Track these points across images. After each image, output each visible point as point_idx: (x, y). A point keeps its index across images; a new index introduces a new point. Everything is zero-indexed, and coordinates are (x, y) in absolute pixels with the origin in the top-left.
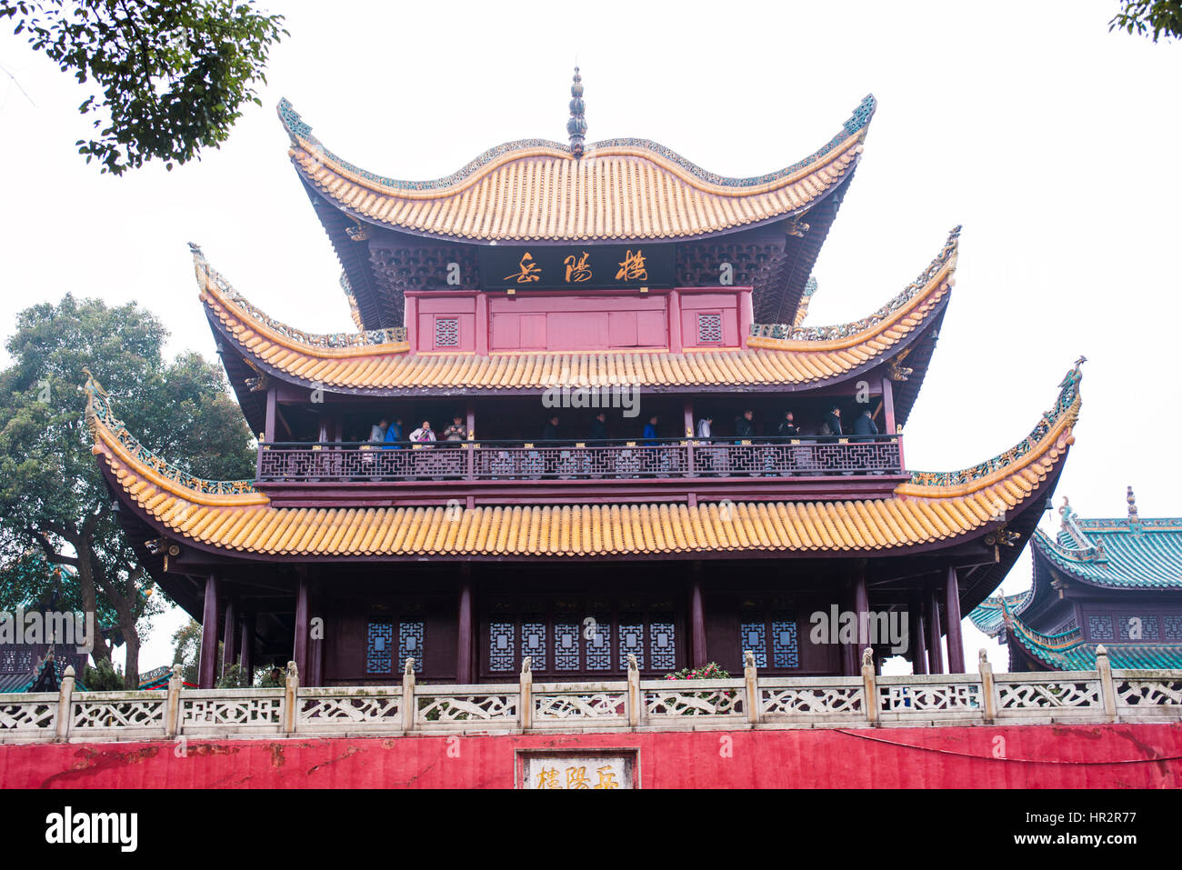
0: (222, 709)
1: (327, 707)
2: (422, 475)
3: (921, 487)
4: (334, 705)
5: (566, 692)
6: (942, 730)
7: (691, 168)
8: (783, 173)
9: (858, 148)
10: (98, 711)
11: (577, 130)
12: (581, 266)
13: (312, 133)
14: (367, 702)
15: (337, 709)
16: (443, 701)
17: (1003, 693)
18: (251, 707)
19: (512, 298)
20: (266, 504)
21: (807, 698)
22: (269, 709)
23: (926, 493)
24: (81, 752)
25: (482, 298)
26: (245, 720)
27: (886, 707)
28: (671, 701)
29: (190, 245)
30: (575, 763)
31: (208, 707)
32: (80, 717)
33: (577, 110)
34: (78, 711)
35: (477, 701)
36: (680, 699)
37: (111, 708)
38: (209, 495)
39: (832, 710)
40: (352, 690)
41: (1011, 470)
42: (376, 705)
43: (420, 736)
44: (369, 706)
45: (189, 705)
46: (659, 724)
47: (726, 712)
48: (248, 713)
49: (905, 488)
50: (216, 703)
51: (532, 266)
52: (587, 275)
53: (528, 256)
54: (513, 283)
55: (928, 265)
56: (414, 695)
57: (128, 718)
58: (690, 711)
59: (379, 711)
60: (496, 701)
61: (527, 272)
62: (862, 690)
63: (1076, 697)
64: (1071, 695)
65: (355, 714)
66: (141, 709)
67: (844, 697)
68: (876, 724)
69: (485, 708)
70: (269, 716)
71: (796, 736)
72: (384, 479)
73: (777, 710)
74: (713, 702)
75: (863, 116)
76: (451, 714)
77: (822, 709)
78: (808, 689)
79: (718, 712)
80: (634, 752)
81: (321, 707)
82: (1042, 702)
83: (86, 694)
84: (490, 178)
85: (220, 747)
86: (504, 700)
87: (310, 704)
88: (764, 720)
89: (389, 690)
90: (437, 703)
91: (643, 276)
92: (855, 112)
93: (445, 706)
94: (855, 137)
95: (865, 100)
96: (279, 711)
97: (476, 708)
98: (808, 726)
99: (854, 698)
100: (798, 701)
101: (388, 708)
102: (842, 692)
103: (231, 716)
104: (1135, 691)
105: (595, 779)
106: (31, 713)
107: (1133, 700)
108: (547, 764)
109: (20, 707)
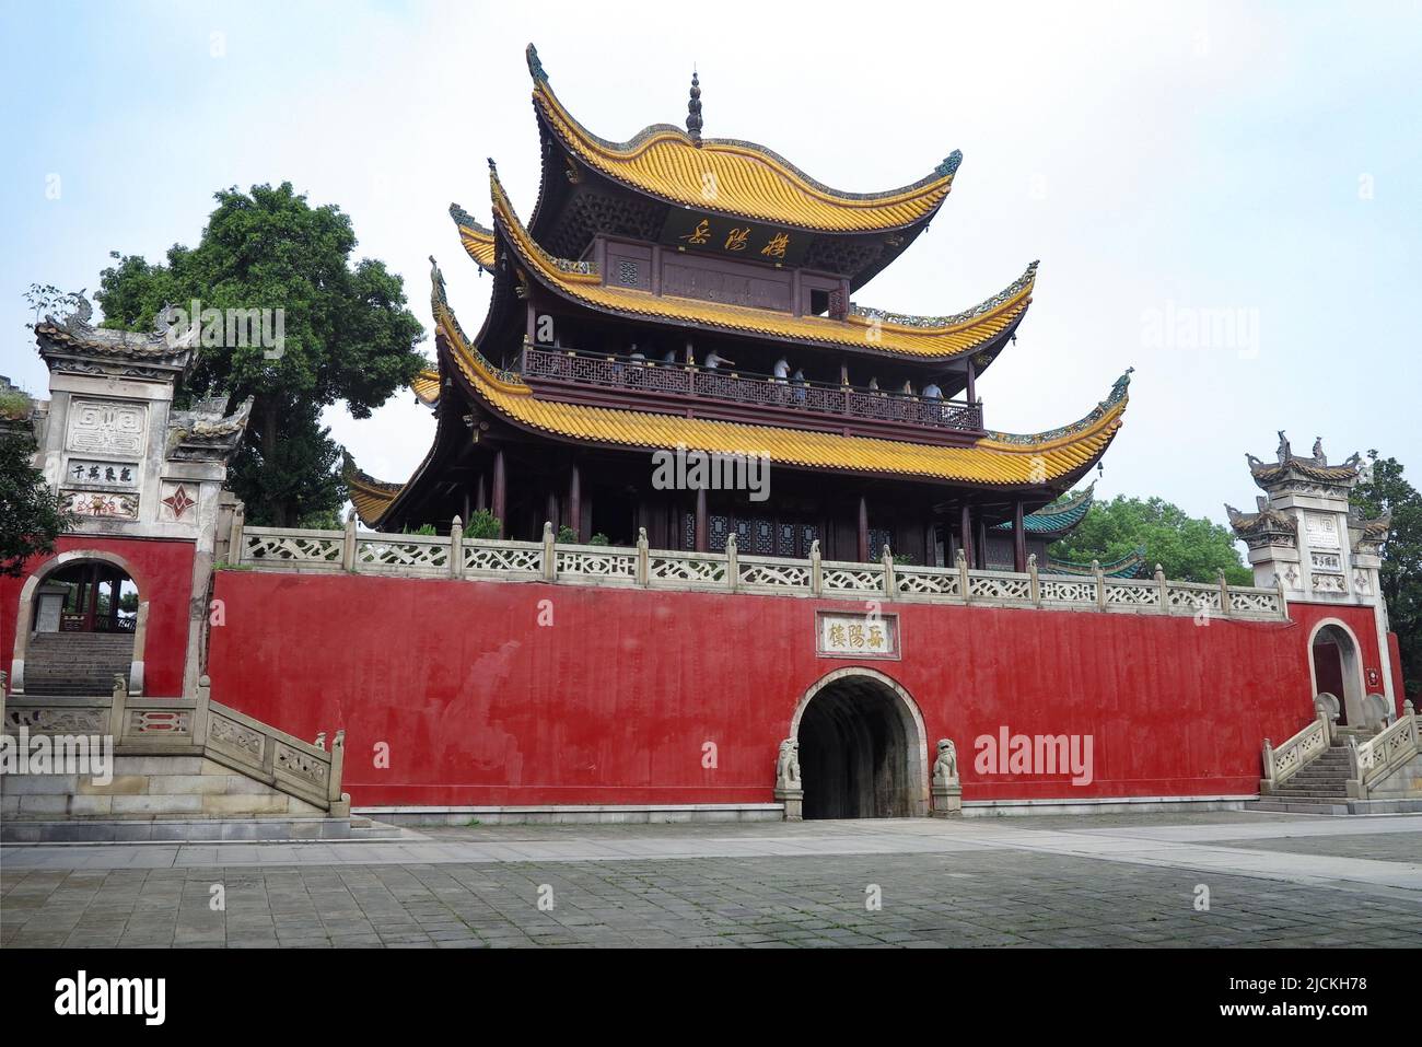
0: (588, 562)
1: (671, 566)
2: (678, 390)
3: (997, 442)
4: (677, 566)
5: (843, 570)
6: (1080, 614)
7: (802, 175)
8: (884, 195)
9: (948, 188)
11: (695, 123)
12: (741, 238)
14: (701, 565)
15: (679, 569)
16: (757, 568)
17: (1108, 591)
18: (612, 562)
19: (681, 254)
20: (529, 395)
21: (997, 586)
22: (626, 564)
23: (1001, 447)
25: (656, 249)
26: (607, 572)
27: (1043, 595)
28: (912, 581)
29: (489, 160)
30: (854, 622)
31: (578, 559)
32: (470, 559)
33: (695, 107)
34: (468, 554)
35: (781, 570)
36: (918, 580)
37: (496, 554)
39: (1012, 595)
40: (691, 555)
41: (1074, 439)
42: (708, 567)
43: (744, 594)
44: (703, 568)
45: (561, 556)
46: (906, 598)
47: (947, 592)
48: (609, 567)
49: (984, 442)
50: (583, 557)
51: (705, 231)
52: (742, 245)
53: (705, 223)
54: (685, 243)
55: (1009, 284)
56: (736, 562)
57: (511, 563)
59: (710, 572)
60: (796, 572)
61: (699, 236)
62: (1028, 583)
63: (1146, 597)
64: (1143, 596)
65: (693, 574)
66: (522, 556)
67: (1019, 587)
68: (1040, 607)
69: (788, 576)
70: (627, 569)
71: (994, 612)
73: (980, 593)
74: (938, 584)
75: (952, 164)
76: (763, 578)
77: (1006, 594)
78: (997, 579)
79: (942, 592)
80: (895, 617)
81: (666, 566)
82: (1128, 598)
83: (475, 541)
84: (651, 151)
86: (801, 571)
87: (659, 563)
88: (971, 599)
89: (719, 557)
90: (754, 570)
91: (781, 254)
92: (945, 161)
93: (759, 572)
94: (946, 179)
95: (955, 153)
96: (635, 566)
97: (780, 576)
98: (1001, 606)
99: (1024, 588)
100: (991, 587)
101: (717, 570)
102: (1017, 583)
103: (597, 567)
104: (1176, 595)
105: (868, 635)
106: (426, 552)
107: (1175, 601)
108: (837, 622)
109: (417, 547)
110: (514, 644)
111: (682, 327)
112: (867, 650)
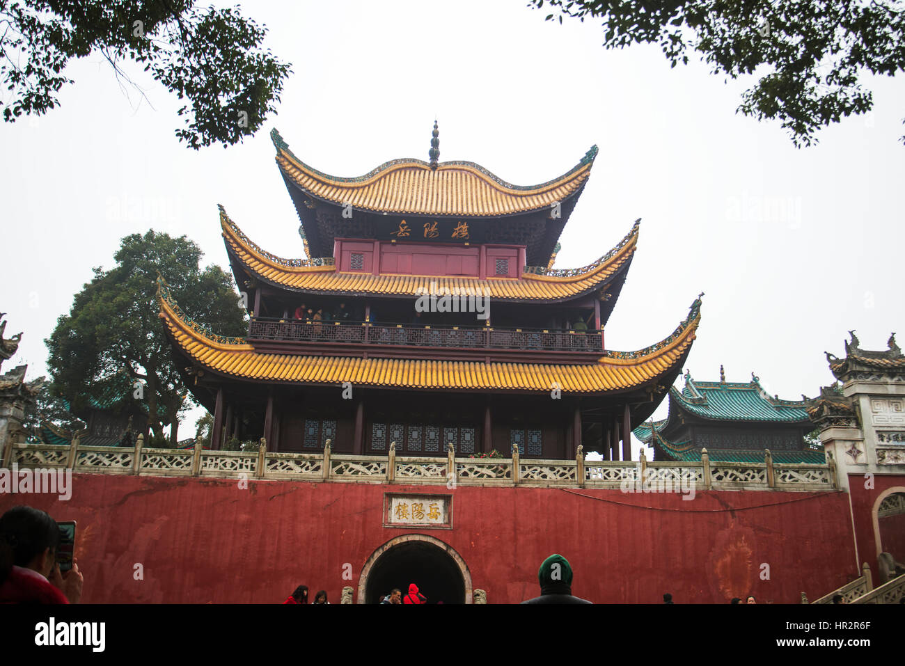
0: (223, 462)
1: (282, 464)
2: (340, 339)
3: (612, 359)
4: (286, 463)
5: (414, 462)
7: (496, 179)
8: (546, 184)
9: (587, 174)
10: (155, 459)
11: (434, 154)
12: (433, 229)
13: (289, 148)
14: (303, 462)
15: (287, 466)
16: (345, 464)
18: (240, 462)
19: (394, 244)
20: (252, 351)
21: (546, 471)
22: (249, 463)
23: (615, 363)
24: (147, 480)
25: (377, 244)
26: (236, 469)
27: (588, 478)
28: (471, 470)
29: (219, 205)
30: (417, 501)
31: (216, 460)
32: (146, 462)
33: (435, 143)
34: (145, 459)
35: (364, 464)
36: (476, 469)
37: (163, 458)
38: (221, 344)
39: (559, 478)
40: (296, 455)
41: (662, 352)
42: (308, 464)
43: (332, 482)
44: (305, 465)
45: (205, 459)
46: (465, 481)
47: (501, 477)
48: (238, 465)
49: (605, 360)
50: (220, 459)
51: (406, 227)
52: (436, 234)
53: (404, 222)
54: (395, 237)
55: (623, 238)
56: (330, 460)
57: (172, 464)
58: (482, 476)
59: (310, 467)
60: (375, 465)
61: (403, 231)
62: (576, 468)
65: (297, 469)
66: (179, 459)
67: (566, 472)
68: (583, 486)
69: (369, 469)
70: (249, 467)
71: (539, 491)
72: (318, 341)
73: (529, 477)
74: (494, 471)
75: (592, 155)
76: (350, 471)
77: (554, 477)
78: (546, 466)
79: (497, 477)
80: (450, 496)
81: (278, 464)
83: (149, 450)
84: (385, 178)
85: (221, 483)
86: (379, 465)
87: (272, 461)
88: (522, 482)
89: (316, 456)
90: (342, 465)
91: (467, 236)
92: (587, 154)
93: (347, 466)
94: (586, 167)
95: (592, 148)
96: (255, 465)
97: (364, 469)
98: (545, 486)
99: (572, 472)
100: (541, 472)
101: (315, 466)
102: (565, 469)
103: (228, 466)
104: (721, 473)
105: (428, 510)
106: (119, 458)
107: (720, 478)
108: (402, 501)
109: (113, 455)
110: (165, 518)
111: (355, 296)
112: (426, 521)
